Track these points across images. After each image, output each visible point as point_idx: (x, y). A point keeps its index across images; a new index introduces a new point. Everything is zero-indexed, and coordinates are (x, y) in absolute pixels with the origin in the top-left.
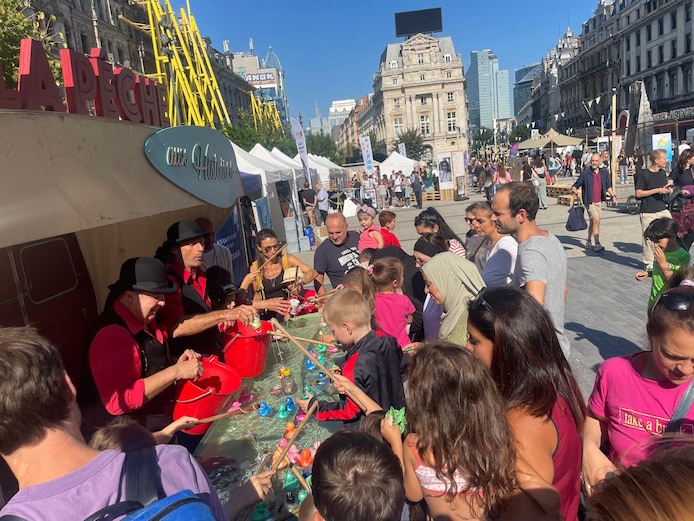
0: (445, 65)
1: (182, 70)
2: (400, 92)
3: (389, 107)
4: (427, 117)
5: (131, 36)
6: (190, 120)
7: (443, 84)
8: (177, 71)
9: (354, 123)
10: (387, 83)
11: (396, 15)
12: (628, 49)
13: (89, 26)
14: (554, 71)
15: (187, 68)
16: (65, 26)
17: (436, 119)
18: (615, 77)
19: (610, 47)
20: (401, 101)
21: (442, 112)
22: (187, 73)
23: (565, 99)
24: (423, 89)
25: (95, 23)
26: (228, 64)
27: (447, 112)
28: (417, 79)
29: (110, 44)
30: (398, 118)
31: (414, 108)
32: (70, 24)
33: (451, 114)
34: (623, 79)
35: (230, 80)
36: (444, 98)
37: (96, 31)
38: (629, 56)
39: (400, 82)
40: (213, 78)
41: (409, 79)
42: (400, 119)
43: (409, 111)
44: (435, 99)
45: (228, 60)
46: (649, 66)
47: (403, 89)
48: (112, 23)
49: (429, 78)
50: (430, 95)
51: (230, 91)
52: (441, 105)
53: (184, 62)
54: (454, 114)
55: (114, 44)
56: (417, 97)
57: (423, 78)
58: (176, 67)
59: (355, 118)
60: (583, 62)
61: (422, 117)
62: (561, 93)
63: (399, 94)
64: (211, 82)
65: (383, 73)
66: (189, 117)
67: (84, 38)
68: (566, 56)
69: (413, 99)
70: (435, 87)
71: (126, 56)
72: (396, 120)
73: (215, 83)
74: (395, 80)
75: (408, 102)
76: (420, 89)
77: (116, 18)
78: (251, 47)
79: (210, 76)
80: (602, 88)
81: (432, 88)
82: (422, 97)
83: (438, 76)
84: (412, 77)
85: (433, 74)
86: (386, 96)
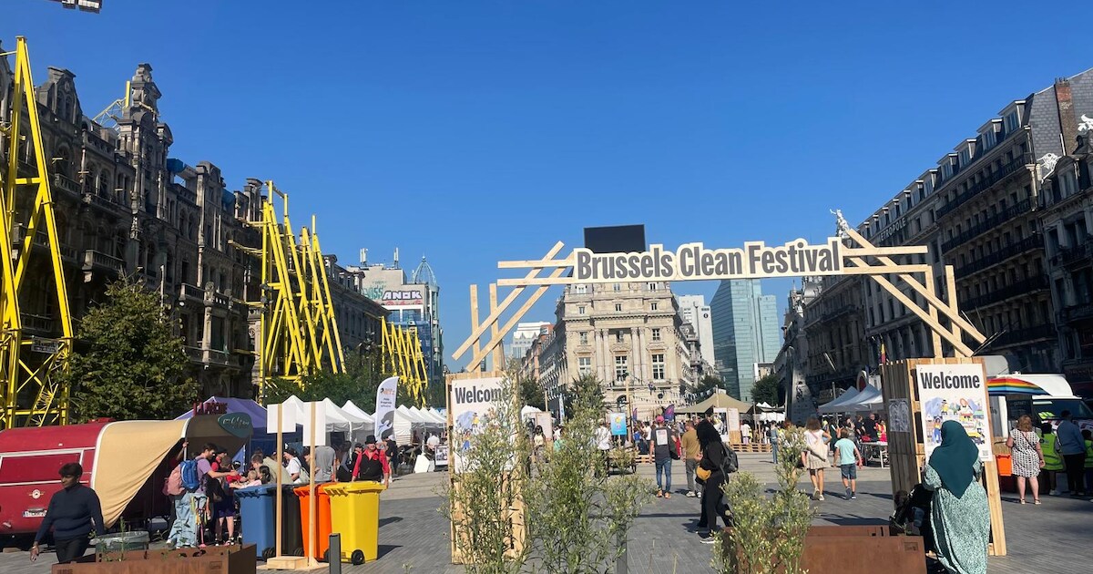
0: (650, 294)
1: (291, 298)
2: (588, 323)
3: (573, 343)
4: (624, 358)
5: (239, 261)
6: (290, 358)
7: (646, 318)
8: (285, 300)
9: (536, 358)
10: (571, 311)
11: (586, 230)
12: (870, 294)
13: (194, 254)
14: (800, 309)
15: (298, 295)
16: (168, 254)
17: (637, 361)
18: (860, 325)
19: (851, 288)
20: (590, 336)
21: (644, 353)
22: (297, 301)
23: (813, 349)
24: (619, 321)
25: (200, 250)
26: (356, 283)
27: (651, 353)
28: (611, 309)
29: (213, 271)
30: (585, 357)
31: (607, 345)
32: (173, 252)
33: (657, 357)
34: (868, 330)
35: (355, 303)
36: (647, 336)
37: (200, 259)
38: (871, 303)
39: (589, 312)
40: (330, 305)
41: (600, 308)
42: (588, 359)
43: (599, 350)
44: (635, 336)
45: (357, 279)
46: (893, 317)
47: (592, 321)
48: (220, 248)
49: (626, 308)
50: (628, 331)
51: (353, 317)
52: (644, 345)
53: (295, 289)
54: (661, 356)
55: (218, 271)
56: (611, 331)
57: (618, 307)
58: (285, 296)
59: (538, 352)
60: (826, 303)
61: (618, 358)
62: (808, 339)
63: (587, 326)
64: (326, 310)
65: (567, 299)
66: (291, 354)
67: (185, 265)
68: (810, 293)
69: (605, 334)
70: (635, 320)
71: (229, 281)
72: (582, 359)
73: (331, 312)
74: (582, 309)
75: (598, 337)
76: (615, 322)
77: (224, 242)
78: (396, 256)
79: (325, 302)
80: (848, 338)
81: (631, 321)
82: (617, 332)
83: (638, 307)
84: (604, 306)
85: (632, 305)
86: (568, 327)
